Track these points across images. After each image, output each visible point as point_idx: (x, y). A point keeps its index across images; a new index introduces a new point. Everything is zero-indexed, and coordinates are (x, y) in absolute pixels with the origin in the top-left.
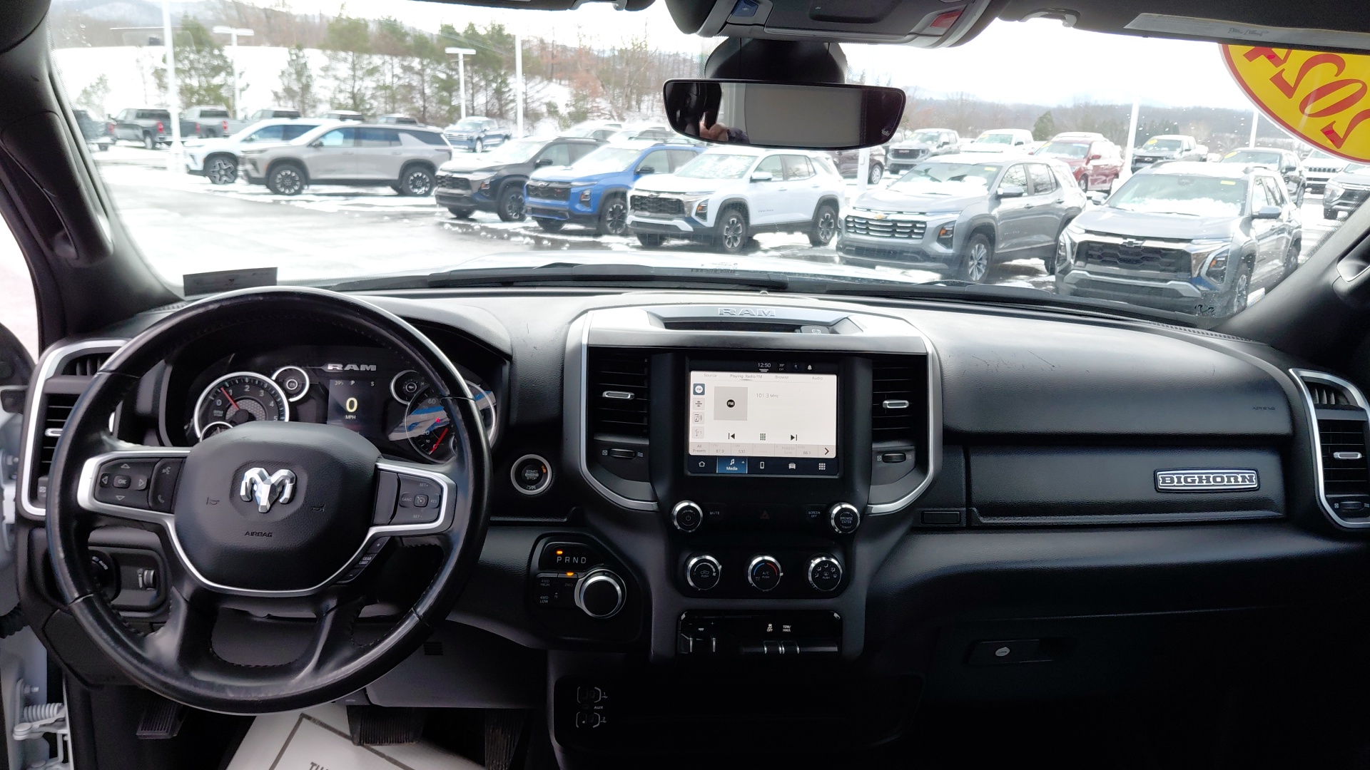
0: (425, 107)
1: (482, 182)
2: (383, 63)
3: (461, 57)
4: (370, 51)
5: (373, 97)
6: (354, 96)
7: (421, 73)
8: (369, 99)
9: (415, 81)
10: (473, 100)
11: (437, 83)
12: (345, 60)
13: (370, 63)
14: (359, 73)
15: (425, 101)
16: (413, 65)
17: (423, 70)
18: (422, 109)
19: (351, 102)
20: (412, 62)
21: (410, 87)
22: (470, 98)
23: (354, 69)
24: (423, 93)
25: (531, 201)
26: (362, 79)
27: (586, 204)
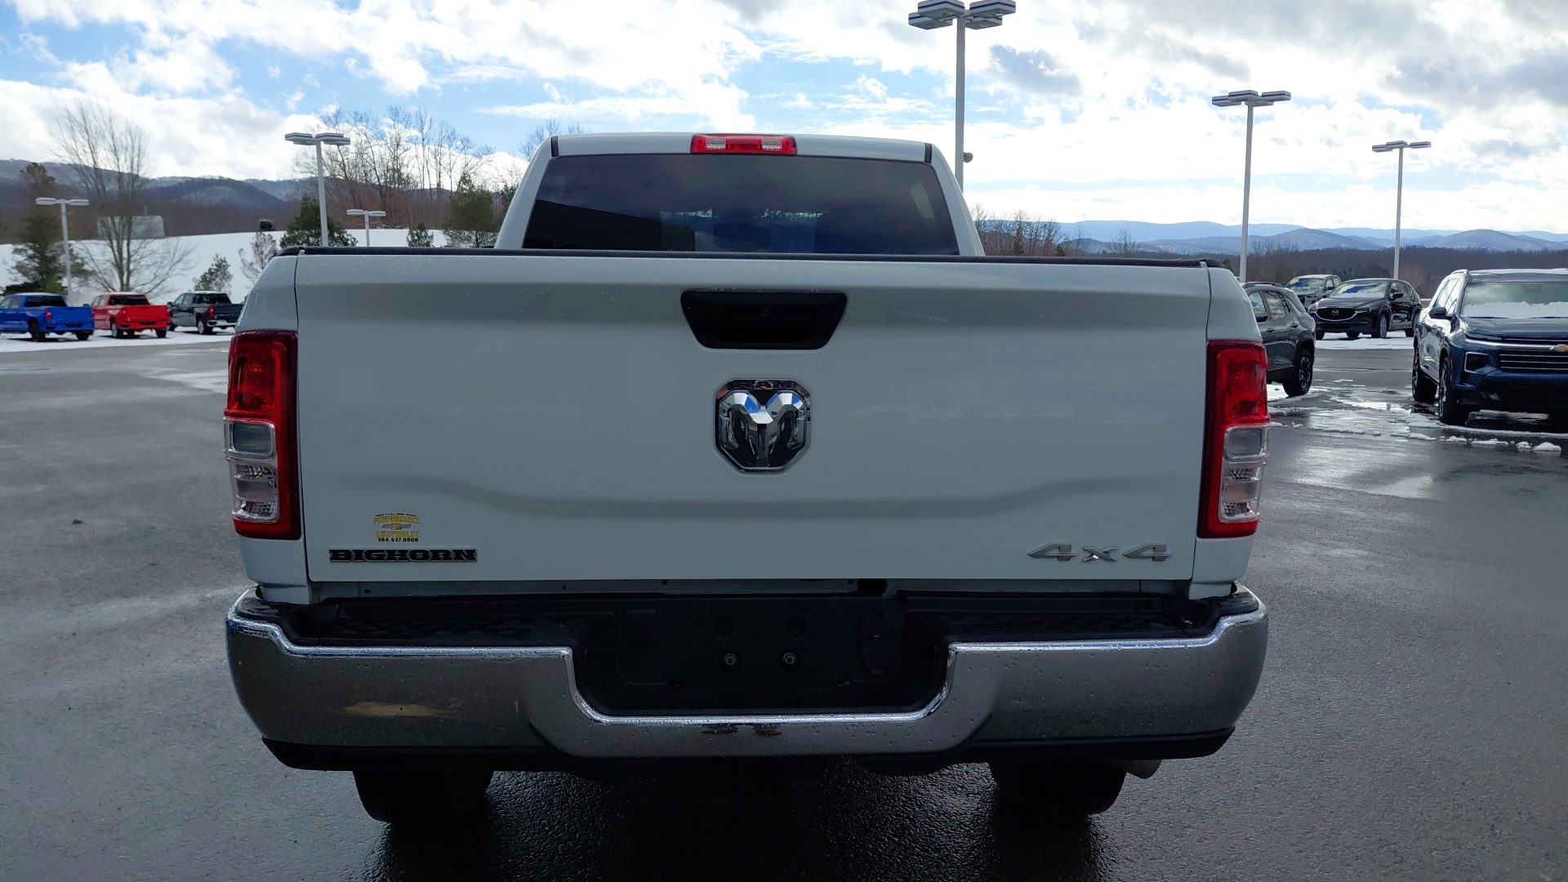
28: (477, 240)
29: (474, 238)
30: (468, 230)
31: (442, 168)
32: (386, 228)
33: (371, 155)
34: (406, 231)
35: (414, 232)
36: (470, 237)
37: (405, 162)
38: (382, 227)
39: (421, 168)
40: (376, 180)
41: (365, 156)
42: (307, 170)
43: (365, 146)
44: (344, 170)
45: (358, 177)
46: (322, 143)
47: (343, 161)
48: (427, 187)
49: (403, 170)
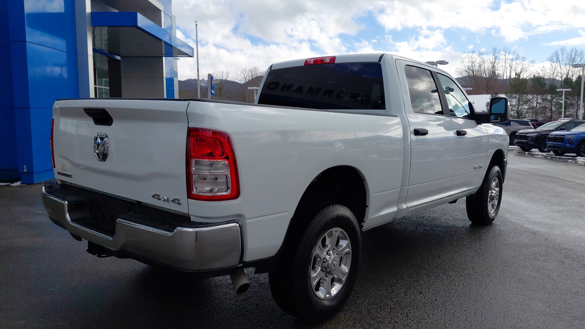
0: (551, 116)
1: (532, 137)
2: (533, 98)
3: (564, 92)
4: (527, 93)
5: (527, 112)
6: (518, 112)
7: (551, 101)
8: (525, 113)
9: (548, 105)
10: (577, 113)
11: (558, 105)
12: (515, 98)
13: (527, 98)
14: (521, 103)
15: (552, 113)
16: (547, 98)
17: (552, 100)
18: (550, 117)
19: (516, 115)
20: (547, 96)
21: (545, 108)
22: (576, 111)
23: (519, 101)
24: (551, 110)
25: (549, 143)
26: (522, 105)
27: (571, 144)
28: (519, 98)
29: (518, 97)
30: (515, 94)
31: (512, 69)
32: (486, 94)
33: (484, 67)
34: (490, 95)
35: (493, 95)
36: (516, 97)
37: (497, 68)
38: (485, 94)
39: (503, 71)
40: (485, 76)
41: (482, 67)
42: (459, 74)
43: (482, 63)
44: (473, 73)
45: (478, 74)
46: (438, 64)
47: (473, 70)
48: (505, 78)
49: (497, 72)
